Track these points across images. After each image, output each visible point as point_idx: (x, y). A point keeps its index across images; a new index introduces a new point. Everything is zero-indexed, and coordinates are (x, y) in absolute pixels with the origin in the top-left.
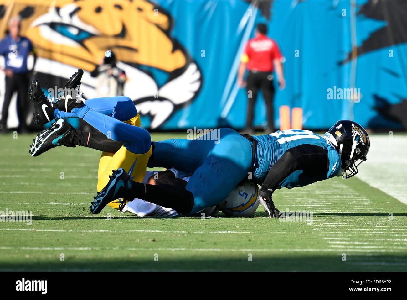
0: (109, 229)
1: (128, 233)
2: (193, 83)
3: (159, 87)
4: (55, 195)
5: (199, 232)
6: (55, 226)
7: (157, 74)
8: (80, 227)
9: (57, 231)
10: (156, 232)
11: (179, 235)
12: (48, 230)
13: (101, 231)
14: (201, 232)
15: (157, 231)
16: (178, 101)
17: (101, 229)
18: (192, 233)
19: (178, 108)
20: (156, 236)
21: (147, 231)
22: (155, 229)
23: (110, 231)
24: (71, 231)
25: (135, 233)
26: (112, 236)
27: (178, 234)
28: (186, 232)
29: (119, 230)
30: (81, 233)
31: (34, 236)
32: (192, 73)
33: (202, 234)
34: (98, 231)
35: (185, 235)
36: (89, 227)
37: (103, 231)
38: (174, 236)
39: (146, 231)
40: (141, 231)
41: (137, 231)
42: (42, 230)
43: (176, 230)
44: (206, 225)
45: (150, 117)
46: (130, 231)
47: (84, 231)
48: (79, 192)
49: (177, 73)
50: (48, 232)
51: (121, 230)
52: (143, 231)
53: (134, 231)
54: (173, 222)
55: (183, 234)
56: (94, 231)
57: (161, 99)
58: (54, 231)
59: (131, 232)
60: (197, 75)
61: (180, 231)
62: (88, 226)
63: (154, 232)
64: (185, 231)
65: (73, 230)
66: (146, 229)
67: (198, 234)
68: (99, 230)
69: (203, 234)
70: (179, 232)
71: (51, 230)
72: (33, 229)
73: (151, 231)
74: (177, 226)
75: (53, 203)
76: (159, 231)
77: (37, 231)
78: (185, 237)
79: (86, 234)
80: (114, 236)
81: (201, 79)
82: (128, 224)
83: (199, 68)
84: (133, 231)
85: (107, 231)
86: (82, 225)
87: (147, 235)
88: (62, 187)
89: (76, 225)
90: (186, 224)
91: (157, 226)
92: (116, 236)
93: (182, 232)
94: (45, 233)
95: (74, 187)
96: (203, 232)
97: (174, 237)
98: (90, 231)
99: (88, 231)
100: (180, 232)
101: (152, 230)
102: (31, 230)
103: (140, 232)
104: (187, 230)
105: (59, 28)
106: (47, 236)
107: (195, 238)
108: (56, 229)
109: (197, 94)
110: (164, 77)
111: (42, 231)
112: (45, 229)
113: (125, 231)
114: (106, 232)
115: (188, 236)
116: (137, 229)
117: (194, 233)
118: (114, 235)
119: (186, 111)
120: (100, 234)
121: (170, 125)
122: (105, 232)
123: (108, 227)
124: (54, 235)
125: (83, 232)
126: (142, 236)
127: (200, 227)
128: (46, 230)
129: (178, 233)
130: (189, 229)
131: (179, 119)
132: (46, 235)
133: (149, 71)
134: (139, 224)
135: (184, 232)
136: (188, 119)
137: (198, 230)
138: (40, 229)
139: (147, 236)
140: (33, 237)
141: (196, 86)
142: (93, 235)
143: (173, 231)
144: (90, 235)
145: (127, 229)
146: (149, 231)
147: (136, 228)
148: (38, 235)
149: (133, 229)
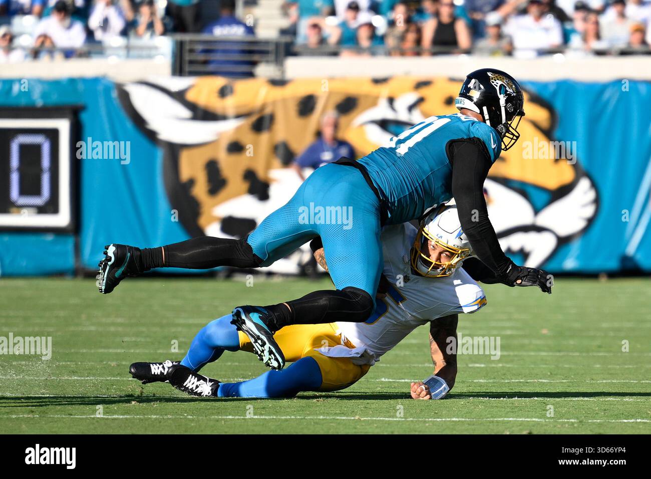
0: (466, 417)
1: (493, 422)
2: (585, 206)
3: (537, 212)
4: (387, 368)
5: (595, 421)
6: (388, 412)
7: (532, 192)
8: (423, 413)
9: (391, 419)
10: (533, 421)
11: (567, 425)
12: (378, 419)
13: (454, 419)
14: (598, 421)
15: (534, 419)
16: (564, 232)
17: (454, 417)
18: (585, 422)
19: (563, 242)
20: (533, 426)
21: (521, 419)
22: (532, 417)
23: (467, 420)
24: (411, 419)
25: (503, 422)
26: (470, 427)
27: (565, 423)
28: (576, 421)
29: (480, 418)
30: (425, 422)
31: (358, 426)
32: (583, 192)
33: (599, 424)
34: (449, 419)
35: (576, 425)
36: (437, 413)
37: (457, 419)
38: (559, 426)
39: (518, 419)
40: (511, 419)
41: (505, 419)
42: (369, 418)
43: (561, 418)
44: (605, 410)
45: (524, 254)
46: (495, 419)
47: (430, 419)
48: (421, 364)
49: (563, 191)
50: (378, 420)
51: (483, 419)
52: (515, 419)
53: (502, 419)
54: (558, 406)
55: (573, 424)
56: (444, 419)
57: (539, 229)
58: (387, 419)
59: (497, 421)
60: (592, 195)
61: (568, 419)
62: (435, 413)
63: (531, 421)
64: (574, 419)
65: (414, 418)
66: (518, 416)
67: (594, 423)
68: (451, 418)
69: (601, 424)
70: (566, 420)
71: (381, 419)
72: (357, 417)
73: (526, 420)
74: (564, 411)
75: (385, 379)
76: (537, 420)
77: (362, 419)
78: (574, 427)
79: (433, 423)
80: (473, 427)
81: (597, 201)
82: (492, 410)
83: (594, 185)
84: (500, 419)
85: (463, 419)
86: (426, 411)
87: (520, 425)
88: (397, 356)
89: (418, 411)
90: (576, 409)
91: (534, 413)
92: (476, 427)
93: (571, 420)
94: (374, 422)
95: (414, 355)
96: (602, 421)
97: (558, 428)
98: (438, 420)
99: (435, 420)
100: (568, 421)
101: (528, 417)
102: (353, 418)
103: (510, 421)
104: (577, 418)
105: (392, 128)
106: (376, 427)
107: (589, 429)
108: (390, 417)
109: (591, 221)
110: (544, 197)
111: (369, 420)
112: (374, 417)
113: (488, 419)
114: (462, 422)
115: (579, 427)
116: (505, 417)
117: (588, 422)
118: (473, 425)
119: (575, 247)
120: (452, 423)
121: (553, 266)
122: (459, 421)
123: (464, 413)
124: (386, 425)
125: (429, 421)
126: (513, 427)
127: (597, 413)
128: (374, 419)
129: (564, 421)
130: (581, 417)
131: (564, 258)
132: (375, 425)
133: (522, 189)
134: (508, 410)
135: (573, 421)
136: (578, 258)
137: (594, 418)
138: (367, 416)
139: (521, 427)
140: (356, 428)
141: (589, 211)
142: (442, 425)
143: (558, 419)
144: (439, 426)
145: (492, 417)
146: (524, 419)
147: (504, 415)
148: (363, 425)
149: (501, 417)
